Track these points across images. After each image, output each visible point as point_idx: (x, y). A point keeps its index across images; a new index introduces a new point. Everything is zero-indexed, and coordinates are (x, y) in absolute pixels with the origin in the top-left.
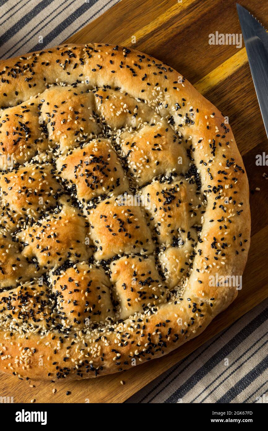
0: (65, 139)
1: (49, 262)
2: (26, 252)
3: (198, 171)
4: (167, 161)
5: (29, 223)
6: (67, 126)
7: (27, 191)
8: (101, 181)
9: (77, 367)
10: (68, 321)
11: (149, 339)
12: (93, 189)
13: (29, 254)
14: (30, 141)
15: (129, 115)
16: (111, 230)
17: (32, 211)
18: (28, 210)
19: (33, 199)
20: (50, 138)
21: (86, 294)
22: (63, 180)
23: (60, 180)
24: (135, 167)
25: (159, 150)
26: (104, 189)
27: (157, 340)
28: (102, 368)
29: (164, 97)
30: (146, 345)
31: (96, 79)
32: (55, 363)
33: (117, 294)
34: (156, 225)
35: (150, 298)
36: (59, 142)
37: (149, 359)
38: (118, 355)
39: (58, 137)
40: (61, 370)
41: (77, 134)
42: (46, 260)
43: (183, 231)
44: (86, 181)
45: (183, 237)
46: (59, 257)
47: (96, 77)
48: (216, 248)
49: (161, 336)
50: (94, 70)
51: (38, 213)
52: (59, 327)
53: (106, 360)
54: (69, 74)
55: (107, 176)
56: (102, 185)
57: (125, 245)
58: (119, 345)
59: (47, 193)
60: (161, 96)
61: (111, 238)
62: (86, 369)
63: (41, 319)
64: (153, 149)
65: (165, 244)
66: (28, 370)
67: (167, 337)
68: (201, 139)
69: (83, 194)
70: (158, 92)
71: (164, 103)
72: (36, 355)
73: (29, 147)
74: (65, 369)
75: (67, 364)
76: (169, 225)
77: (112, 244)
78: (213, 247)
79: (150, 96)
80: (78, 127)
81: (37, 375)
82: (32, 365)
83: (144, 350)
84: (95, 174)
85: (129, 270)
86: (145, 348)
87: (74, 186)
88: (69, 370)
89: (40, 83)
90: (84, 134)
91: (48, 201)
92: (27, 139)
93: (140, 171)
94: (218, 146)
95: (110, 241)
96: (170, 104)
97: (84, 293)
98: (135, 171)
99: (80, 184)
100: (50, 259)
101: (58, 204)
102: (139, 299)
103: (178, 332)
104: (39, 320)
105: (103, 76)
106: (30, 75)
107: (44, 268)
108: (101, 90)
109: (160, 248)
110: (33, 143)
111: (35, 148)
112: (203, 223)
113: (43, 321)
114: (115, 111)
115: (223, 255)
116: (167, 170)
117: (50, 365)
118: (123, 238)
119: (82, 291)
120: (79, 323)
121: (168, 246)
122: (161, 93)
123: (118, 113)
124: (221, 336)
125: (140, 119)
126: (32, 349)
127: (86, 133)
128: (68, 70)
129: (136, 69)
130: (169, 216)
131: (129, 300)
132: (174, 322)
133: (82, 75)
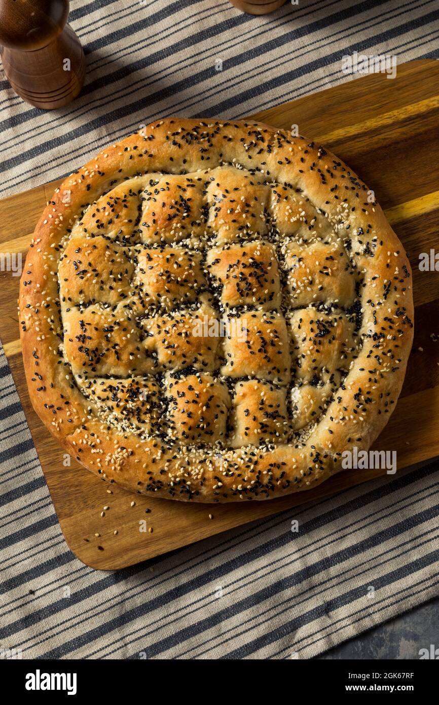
0: (226, 230)
1: (170, 362)
2: (148, 342)
3: (362, 310)
4: (332, 289)
5: (160, 312)
6: (233, 217)
7: (169, 277)
8: (254, 290)
9: (172, 483)
10: (175, 432)
11: (258, 477)
12: (242, 295)
13: (151, 346)
14: (186, 221)
15: (304, 225)
16: (250, 347)
17: (168, 300)
18: (163, 297)
19: (173, 287)
20: (209, 224)
21: (204, 408)
22: (211, 276)
23: (207, 275)
24: (295, 285)
25: (327, 274)
26: (254, 299)
27: (266, 480)
28: (198, 493)
29: (348, 216)
30: (253, 482)
31: (279, 173)
32: (149, 473)
33: (235, 418)
34: (299, 356)
35: (271, 433)
36: (217, 231)
37: (251, 498)
38: (220, 484)
39: (219, 226)
40: (154, 482)
41: (241, 229)
42: (167, 359)
43: (327, 371)
44: (238, 285)
45: (326, 378)
46: (183, 359)
47: (279, 170)
48: (358, 400)
49: (272, 478)
50: (280, 163)
51: (172, 304)
52: (163, 435)
53: (205, 486)
54: (250, 157)
55: (262, 286)
56: (253, 294)
57: (260, 368)
58: (224, 473)
59: (190, 285)
60: (346, 215)
61: (247, 356)
62: (181, 489)
63: (147, 421)
64: (321, 272)
65: (303, 379)
66: (118, 472)
67: (277, 480)
68: (376, 276)
69: (229, 298)
70: (344, 209)
71: (347, 223)
72: (131, 458)
73: (183, 227)
74: (159, 482)
75: (162, 478)
76: (314, 361)
77: (246, 362)
78: (355, 399)
79: (334, 211)
80: (244, 222)
81: (126, 480)
82: (123, 468)
83: (249, 487)
84: (250, 279)
85: (257, 397)
86: (251, 485)
87: (221, 286)
88: (162, 485)
89: (214, 158)
90: (249, 232)
91: (188, 294)
92: (184, 218)
93: (298, 291)
94: (393, 290)
95: (246, 358)
96: (353, 225)
97: (202, 407)
98: (294, 289)
99: (229, 286)
100: (173, 358)
101: (197, 300)
102: (259, 431)
103: (291, 479)
104: (144, 422)
105: (288, 172)
106: (206, 145)
107: (162, 367)
108: (281, 186)
109: (296, 382)
110: (189, 224)
111: (189, 230)
112: (352, 369)
113: (148, 424)
114: (290, 216)
115: (364, 410)
116: (328, 298)
117: (144, 473)
118: (261, 360)
119: (200, 404)
120: (187, 437)
121: (306, 382)
122: (347, 211)
123: (293, 219)
124: (331, 498)
125: (314, 232)
126: (130, 450)
127: (251, 231)
128: (250, 153)
129: (327, 176)
130: (318, 351)
131: (247, 429)
132: (290, 466)
133: (264, 163)
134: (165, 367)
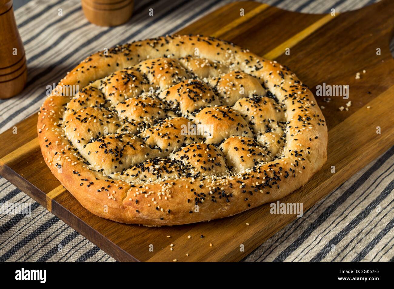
0: (165, 80)
1: (169, 145)
2: (148, 142)
4: (249, 85)
5: (146, 126)
6: (165, 71)
7: (142, 104)
8: (201, 95)
9: (211, 192)
10: (196, 169)
11: (266, 174)
12: (195, 101)
13: (152, 142)
14: (137, 82)
15: (211, 68)
16: (216, 118)
17: (148, 118)
18: (145, 118)
19: (148, 109)
20: (151, 82)
21: (207, 150)
22: (168, 102)
23: (166, 103)
24: (224, 90)
25: (241, 78)
26: (203, 101)
27: (272, 176)
28: (231, 195)
29: (234, 58)
30: (264, 178)
31: (180, 52)
32: (192, 190)
34: (250, 119)
35: (258, 155)
36: (159, 85)
38: (243, 184)
39: (158, 80)
40: (199, 195)
41: (173, 76)
42: (166, 144)
43: (273, 121)
44: (189, 95)
45: (274, 125)
46: (177, 139)
47: (179, 50)
48: (302, 121)
49: (274, 173)
50: (178, 45)
51: (152, 121)
52: (189, 175)
53: (234, 188)
54: (157, 50)
55: (204, 92)
56: (201, 98)
57: (230, 128)
58: (243, 178)
59: (158, 106)
61: (218, 122)
62: (219, 196)
63: (173, 170)
64: (236, 78)
65: (260, 131)
66: (170, 199)
67: (279, 173)
68: (271, 72)
69: (187, 106)
70: (230, 54)
71: (236, 62)
72: (175, 187)
73: (136, 87)
74: (202, 194)
75: (203, 191)
76: (261, 116)
77: (219, 127)
78: (300, 121)
79: (224, 58)
80: (173, 72)
81: (178, 204)
82: (173, 195)
83: (263, 182)
84: (195, 90)
85: (237, 140)
86: (264, 180)
87: (178, 104)
88: (205, 195)
89: (135, 58)
90: (179, 77)
91: (160, 112)
92: (134, 81)
93: (228, 93)
94: (285, 75)
95: (217, 125)
96: (240, 61)
97: (205, 150)
98: (225, 93)
99: (184, 101)
100: (170, 141)
101: (167, 116)
102: (250, 154)
103: (287, 170)
104: (171, 172)
105: (185, 49)
106: (127, 52)
107: (165, 151)
109: (256, 135)
110: (139, 84)
111: (141, 88)
113: (175, 172)
114: (200, 64)
115: (309, 124)
116: (249, 92)
117: (189, 192)
118: (228, 122)
119: (204, 148)
120: (205, 169)
121: (263, 132)
122: (232, 55)
123: (202, 66)
125: (219, 70)
126: (172, 183)
127: (180, 76)
128: (157, 48)
129: (211, 42)
130: (260, 110)
131: (242, 157)
132: (282, 164)
133: (168, 50)
134: (167, 150)
